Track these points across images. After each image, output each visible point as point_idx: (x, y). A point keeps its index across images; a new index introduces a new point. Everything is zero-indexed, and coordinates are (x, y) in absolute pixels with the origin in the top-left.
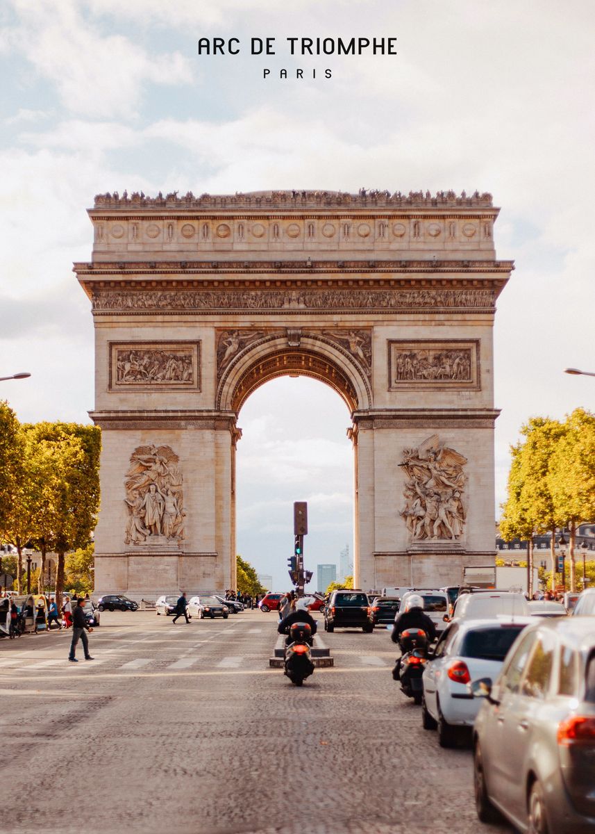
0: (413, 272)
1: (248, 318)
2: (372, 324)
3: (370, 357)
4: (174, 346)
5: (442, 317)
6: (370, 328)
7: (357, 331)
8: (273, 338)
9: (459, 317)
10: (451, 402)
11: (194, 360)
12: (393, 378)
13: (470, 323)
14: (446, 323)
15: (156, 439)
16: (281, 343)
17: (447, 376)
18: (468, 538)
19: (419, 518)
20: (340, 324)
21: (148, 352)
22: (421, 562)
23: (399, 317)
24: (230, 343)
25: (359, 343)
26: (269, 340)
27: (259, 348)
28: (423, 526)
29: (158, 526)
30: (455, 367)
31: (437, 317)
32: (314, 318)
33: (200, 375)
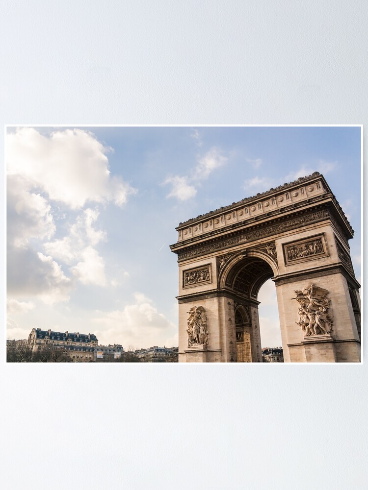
0: (286, 212)
1: (226, 250)
2: (274, 239)
3: (276, 253)
4: (203, 267)
5: (304, 228)
6: (274, 242)
7: (269, 244)
8: (237, 256)
9: (313, 225)
10: (316, 265)
11: (210, 271)
12: (287, 260)
13: (318, 227)
14: (307, 230)
15: (198, 304)
16: (241, 257)
17: (311, 253)
18: (336, 333)
19: (307, 324)
20: (261, 243)
21: (195, 272)
22: (309, 348)
23: (285, 233)
24: (222, 262)
25: (270, 249)
26: (235, 257)
27: (233, 261)
28: (308, 329)
29: (197, 339)
30: (315, 248)
31: (302, 228)
32: (251, 243)
33: (212, 276)
